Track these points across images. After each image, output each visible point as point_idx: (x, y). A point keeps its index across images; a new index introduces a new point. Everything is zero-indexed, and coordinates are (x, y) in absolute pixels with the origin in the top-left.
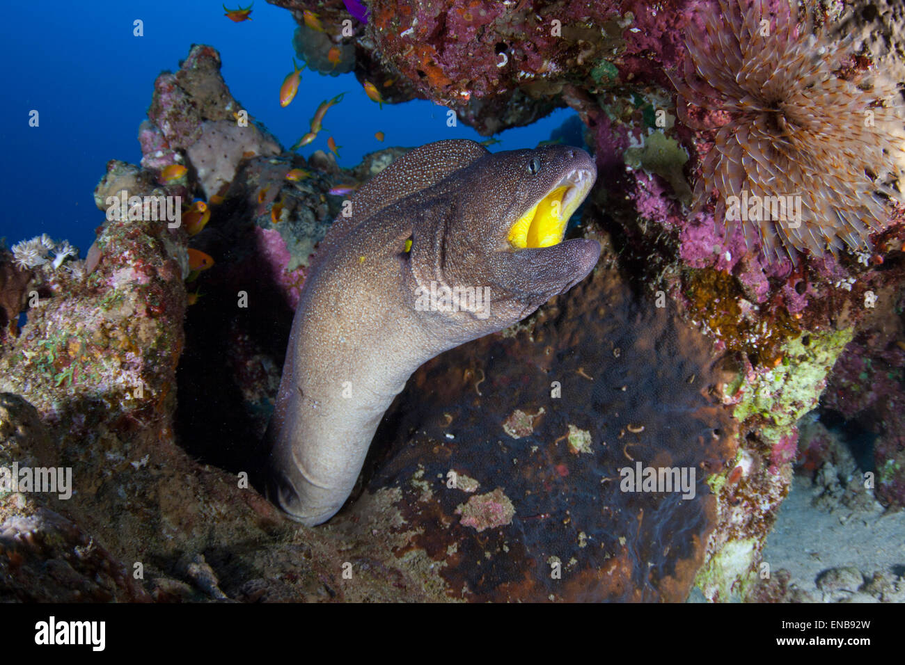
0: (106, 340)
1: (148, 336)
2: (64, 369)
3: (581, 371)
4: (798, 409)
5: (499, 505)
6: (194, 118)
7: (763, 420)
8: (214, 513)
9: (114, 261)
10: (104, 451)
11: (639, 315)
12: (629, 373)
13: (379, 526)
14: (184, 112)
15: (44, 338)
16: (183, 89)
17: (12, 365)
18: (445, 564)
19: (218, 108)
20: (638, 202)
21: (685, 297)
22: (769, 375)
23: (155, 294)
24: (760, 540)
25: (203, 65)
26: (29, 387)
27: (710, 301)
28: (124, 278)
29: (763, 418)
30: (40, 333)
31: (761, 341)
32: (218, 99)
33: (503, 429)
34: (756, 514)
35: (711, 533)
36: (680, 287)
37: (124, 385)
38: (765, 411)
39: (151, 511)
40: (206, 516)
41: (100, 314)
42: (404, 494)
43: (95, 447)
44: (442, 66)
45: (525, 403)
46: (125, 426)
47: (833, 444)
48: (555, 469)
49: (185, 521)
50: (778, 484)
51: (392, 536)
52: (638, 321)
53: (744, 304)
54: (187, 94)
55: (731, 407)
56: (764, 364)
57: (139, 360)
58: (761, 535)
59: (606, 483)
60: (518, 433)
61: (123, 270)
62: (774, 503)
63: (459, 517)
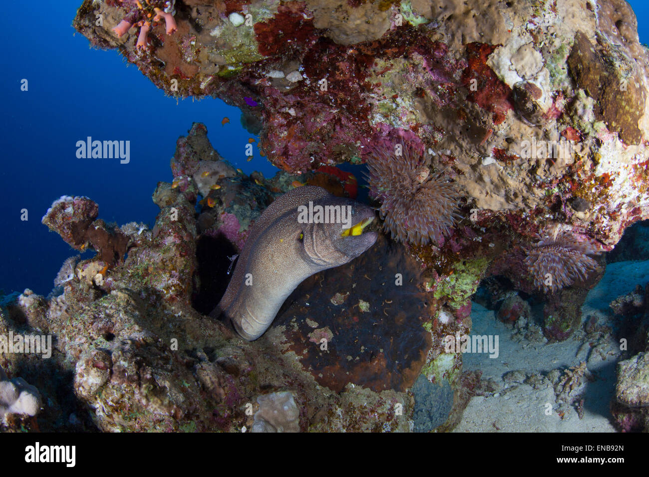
0: (163, 266)
1: (181, 264)
2: (146, 278)
3: (366, 276)
4: (465, 294)
5: (326, 334)
6: (196, 159)
7: (449, 299)
8: (207, 334)
9: (165, 233)
11: (390, 252)
12: (386, 277)
13: (276, 341)
14: (191, 157)
15: (137, 265)
16: (190, 145)
17: (123, 275)
18: (302, 357)
19: (207, 154)
21: (409, 244)
22: (448, 279)
23: (183, 247)
25: (199, 133)
26: (131, 285)
27: (419, 246)
28: (170, 240)
29: (448, 298)
30: (135, 263)
31: (442, 264)
32: (206, 150)
33: (331, 301)
35: (430, 349)
37: (171, 284)
38: (449, 295)
39: (183, 333)
40: (204, 335)
41: (160, 256)
42: (287, 328)
44: (289, 163)
45: (341, 290)
46: (172, 300)
47: (525, 307)
48: (352, 319)
49: (196, 337)
50: (463, 328)
51: (281, 345)
52: (390, 255)
54: (192, 148)
55: (431, 293)
56: (445, 274)
57: (177, 274)
59: (376, 325)
60: (337, 303)
61: (169, 238)
63: (309, 338)
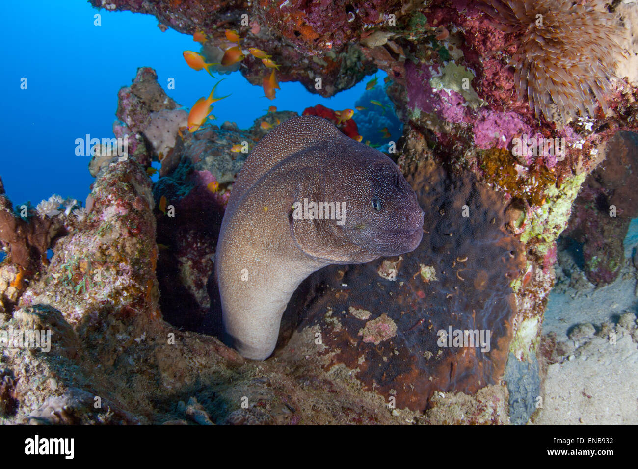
0: (104, 257)
1: (132, 249)
2: (80, 282)
4: (558, 230)
5: (386, 325)
6: (145, 111)
7: (538, 241)
8: (197, 365)
9: (102, 203)
10: (114, 334)
11: (452, 186)
12: (453, 224)
13: (309, 353)
14: (139, 109)
15: (64, 263)
16: (136, 95)
17: (46, 285)
18: (358, 370)
19: (160, 103)
20: (444, 111)
21: (481, 169)
22: (539, 211)
23: (133, 220)
24: (541, 316)
25: (146, 78)
26: (59, 298)
27: (497, 169)
28: (111, 213)
29: (537, 239)
30: (61, 261)
31: (532, 190)
32: (158, 98)
33: (379, 274)
34: (537, 300)
36: (476, 163)
37: (121, 286)
38: (539, 234)
39: (154, 371)
40: (192, 368)
41: (97, 240)
42: (322, 329)
43: (108, 332)
44: (312, 24)
46: (126, 315)
48: (416, 295)
49: (178, 374)
51: (319, 358)
52: (452, 190)
53: (518, 168)
54: (139, 97)
55: (518, 236)
56: (536, 204)
57: (128, 267)
58: (541, 313)
59: (450, 298)
60: (389, 275)
61: (109, 208)
62: (547, 292)
63: (362, 337)
